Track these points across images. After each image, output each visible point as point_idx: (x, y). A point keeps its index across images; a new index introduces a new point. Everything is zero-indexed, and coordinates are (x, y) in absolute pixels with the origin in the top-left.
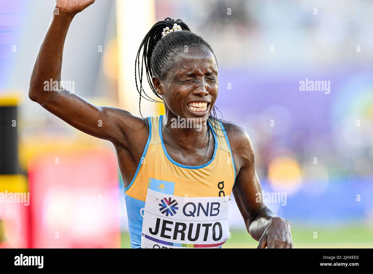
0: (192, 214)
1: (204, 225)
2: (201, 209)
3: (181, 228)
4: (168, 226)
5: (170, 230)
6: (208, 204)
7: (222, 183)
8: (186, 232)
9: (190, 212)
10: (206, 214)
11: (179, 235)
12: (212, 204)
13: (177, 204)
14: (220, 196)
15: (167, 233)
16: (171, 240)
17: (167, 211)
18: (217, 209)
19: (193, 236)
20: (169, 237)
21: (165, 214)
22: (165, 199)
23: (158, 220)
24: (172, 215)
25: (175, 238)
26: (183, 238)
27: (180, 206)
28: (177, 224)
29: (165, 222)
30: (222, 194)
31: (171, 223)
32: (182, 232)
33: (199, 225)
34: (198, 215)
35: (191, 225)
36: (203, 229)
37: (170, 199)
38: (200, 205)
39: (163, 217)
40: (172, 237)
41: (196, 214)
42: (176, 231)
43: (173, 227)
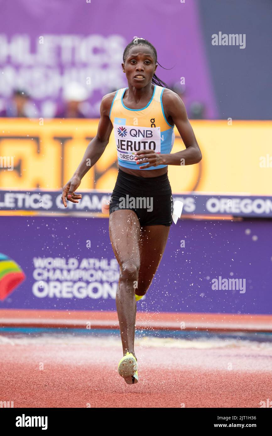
0: (135, 136)
1: (142, 142)
2: (140, 133)
3: (130, 144)
4: (123, 143)
5: (124, 145)
6: (144, 131)
7: (154, 119)
8: (133, 146)
9: (134, 134)
10: (144, 136)
11: (129, 148)
12: (147, 131)
13: (126, 130)
14: (152, 127)
15: (123, 147)
16: (126, 151)
17: (122, 134)
18: (151, 134)
19: (137, 149)
20: (124, 149)
21: (121, 136)
22: (120, 128)
23: (119, 140)
24: (125, 136)
25: (128, 149)
26: (132, 150)
27: (128, 131)
28: (128, 142)
29: (121, 141)
30: (153, 125)
31: (124, 141)
32: (130, 146)
33: (139, 143)
34: (139, 137)
35: (135, 142)
36: (142, 145)
37: (122, 127)
38: (139, 131)
39: (121, 138)
40: (126, 149)
41: (137, 136)
42: (128, 146)
43: (125, 143)
